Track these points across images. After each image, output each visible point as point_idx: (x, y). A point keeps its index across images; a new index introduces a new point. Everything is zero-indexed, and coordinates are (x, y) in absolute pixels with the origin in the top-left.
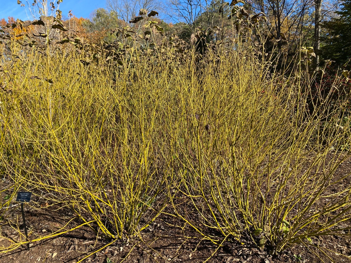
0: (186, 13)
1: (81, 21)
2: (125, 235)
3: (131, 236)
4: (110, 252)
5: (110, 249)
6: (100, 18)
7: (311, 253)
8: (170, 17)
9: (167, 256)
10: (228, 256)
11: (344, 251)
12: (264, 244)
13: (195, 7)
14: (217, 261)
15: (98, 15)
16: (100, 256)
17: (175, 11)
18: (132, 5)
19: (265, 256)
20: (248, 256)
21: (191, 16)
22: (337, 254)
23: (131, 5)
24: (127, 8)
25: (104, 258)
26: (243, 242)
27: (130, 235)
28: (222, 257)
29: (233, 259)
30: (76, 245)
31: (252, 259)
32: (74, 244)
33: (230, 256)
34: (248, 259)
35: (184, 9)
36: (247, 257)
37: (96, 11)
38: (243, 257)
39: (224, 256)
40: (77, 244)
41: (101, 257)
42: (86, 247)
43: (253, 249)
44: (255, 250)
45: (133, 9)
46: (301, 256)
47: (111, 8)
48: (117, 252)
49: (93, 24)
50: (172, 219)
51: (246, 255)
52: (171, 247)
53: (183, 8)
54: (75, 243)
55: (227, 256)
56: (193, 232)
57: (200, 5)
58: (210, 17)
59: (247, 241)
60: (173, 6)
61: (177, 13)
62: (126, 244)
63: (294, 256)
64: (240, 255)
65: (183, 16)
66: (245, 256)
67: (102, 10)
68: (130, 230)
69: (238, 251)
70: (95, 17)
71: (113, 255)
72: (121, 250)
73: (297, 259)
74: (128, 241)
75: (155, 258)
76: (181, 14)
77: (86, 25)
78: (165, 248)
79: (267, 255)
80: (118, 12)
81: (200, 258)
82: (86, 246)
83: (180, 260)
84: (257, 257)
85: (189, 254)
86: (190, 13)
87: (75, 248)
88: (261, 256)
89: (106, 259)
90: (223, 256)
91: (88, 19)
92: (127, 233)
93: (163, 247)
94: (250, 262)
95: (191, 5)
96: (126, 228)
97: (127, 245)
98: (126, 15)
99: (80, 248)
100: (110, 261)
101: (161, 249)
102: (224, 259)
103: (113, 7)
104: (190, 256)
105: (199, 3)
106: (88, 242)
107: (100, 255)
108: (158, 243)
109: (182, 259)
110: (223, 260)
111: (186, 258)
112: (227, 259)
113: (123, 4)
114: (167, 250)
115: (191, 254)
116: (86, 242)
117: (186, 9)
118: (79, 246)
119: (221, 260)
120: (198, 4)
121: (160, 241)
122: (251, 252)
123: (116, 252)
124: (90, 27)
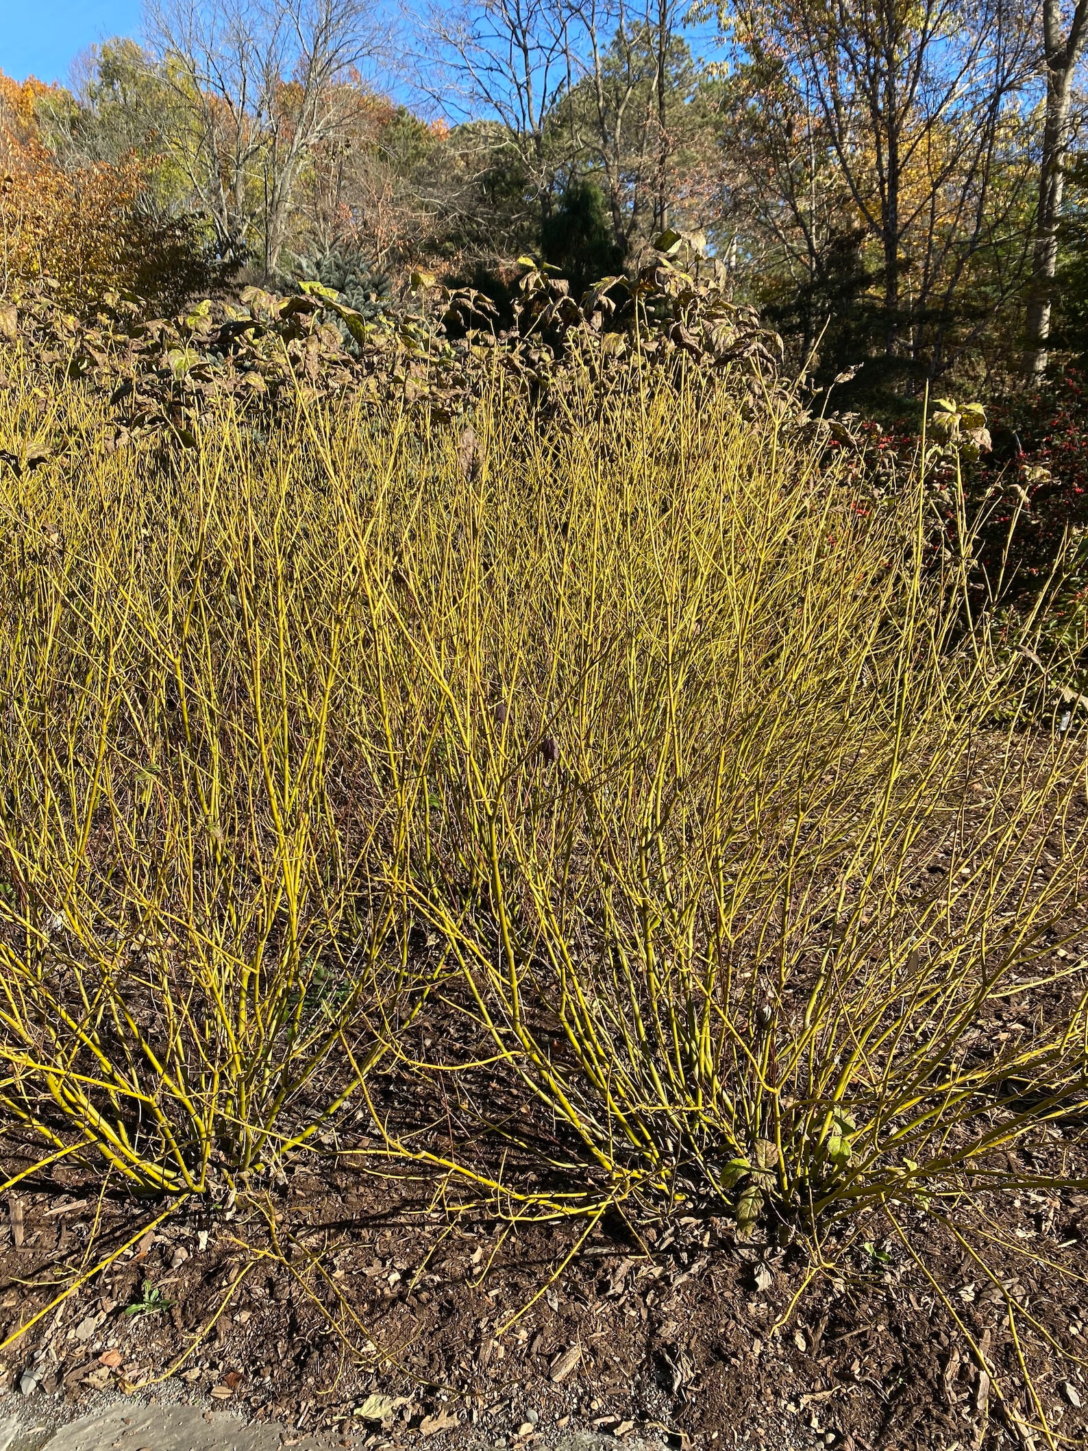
0: (504, 88)
1: (31, 94)
2: (220, 1172)
3: (245, 1175)
4: (156, 1254)
5: (159, 1238)
6: (117, 86)
7: (926, 1234)
8: (433, 101)
9: (384, 1265)
10: (621, 1255)
11: (1047, 1219)
12: (753, 1219)
13: (544, 60)
14: (580, 1276)
15: (111, 73)
16: (116, 1273)
17: (455, 73)
18: (262, 34)
19: (760, 1249)
20: (695, 1250)
21: (525, 100)
22: (1020, 1234)
23: (260, 32)
24: (241, 46)
25: (132, 1280)
26: (683, 1190)
27: (242, 1169)
28: (596, 1262)
29: (637, 1269)
30: (17, 1223)
31: (710, 1264)
32: (9, 1222)
33: (626, 1255)
34: (695, 1269)
35: (494, 65)
36: (691, 1256)
37: (99, 50)
38: (678, 1259)
39: (606, 1255)
40: (21, 1217)
41: (119, 1277)
42: (60, 1229)
43: (717, 1220)
44: (722, 1224)
45: (269, 53)
46: (888, 1249)
47: (167, 43)
48: (185, 1254)
49: (87, 114)
50: (416, 1084)
51: (687, 1250)
52: (403, 1220)
53: (488, 62)
54: (12, 1214)
55: (615, 1255)
56: (492, 1145)
57: (565, 52)
58: (607, 108)
59: (697, 1186)
60: (447, 52)
61: (466, 86)
62: (223, 1212)
63: (863, 1250)
64: (667, 1250)
65: (489, 99)
66: (684, 1255)
67: (125, 47)
68: (239, 1150)
69: (660, 1234)
70: (97, 81)
71: (167, 1264)
72: (202, 1246)
73: (875, 1260)
74: (233, 1196)
75: (339, 1274)
76: (481, 91)
77: (52, 118)
78: (379, 1226)
79: (765, 1247)
80: (201, 60)
81: (514, 1265)
82: (60, 1223)
83: (437, 1278)
84: (731, 1255)
85: (473, 1251)
86: (519, 87)
87: (12, 1239)
88: (744, 1252)
89: (140, 1283)
90: (601, 1255)
91: (64, 88)
92: (230, 1163)
93: (374, 1218)
94: (700, 1277)
95: (526, 51)
96: (225, 1144)
97: (229, 1216)
98: (238, 77)
99: (33, 1239)
100: (156, 1293)
101: (364, 1232)
102: (605, 1271)
103: (174, 37)
104: (476, 1257)
105: (562, 41)
106: (69, 1207)
107: (116, 1268)
108: (352, 1203)
109: (442, 1273)
110: (600, 1273)
111: (459, 1271)
112: (614, 1270)
113: (220, 23)
114: (389, 1234)
115: (480, 1250)
116: (61, 1208)
117: (504, 67)
118: (29, 1225)
119: (594, 1274)
120: (557, 47)
121: (362, 1189)
122: (707, 1237)
123: (182, 1254)
124: (73, 127)
